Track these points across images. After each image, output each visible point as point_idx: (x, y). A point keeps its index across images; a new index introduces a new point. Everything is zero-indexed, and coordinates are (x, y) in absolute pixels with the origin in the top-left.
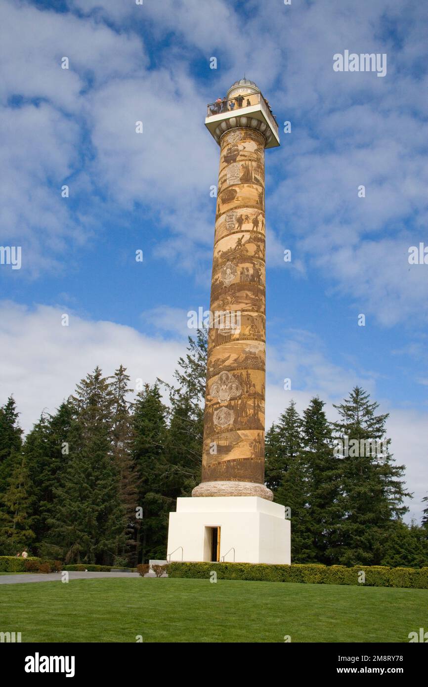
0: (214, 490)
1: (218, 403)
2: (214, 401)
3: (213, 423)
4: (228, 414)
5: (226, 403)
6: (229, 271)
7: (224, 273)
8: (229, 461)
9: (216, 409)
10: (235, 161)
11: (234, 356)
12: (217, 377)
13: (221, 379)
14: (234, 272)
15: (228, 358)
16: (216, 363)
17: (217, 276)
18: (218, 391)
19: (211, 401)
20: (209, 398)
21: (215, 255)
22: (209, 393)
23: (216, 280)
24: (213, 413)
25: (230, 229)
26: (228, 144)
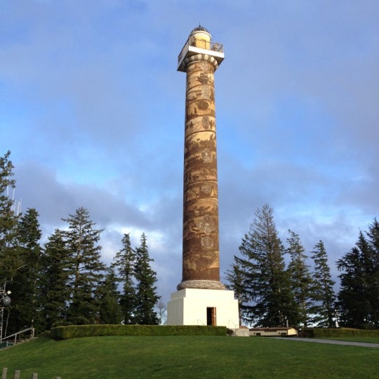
0: (208, 285)
1: (204, 233)
2: (201, 231)
3: (201, 244)
4: (210, 241)
5: (209, 234)
6: (207, 154)
7: (203, 154)
8: (212, 268)
9: (203, 237)
10: (206, 84)
11: (212, 207)
12: (202, 218)
13: (205, 219)
14: (209, 156)
15: (209, 207)
16: (201, 209)
17: (198, 155)
18: (204, 226)
19: (197, 231)
20: (196, 229)
21: (196, 141)
22: (195, 226)
23: (197, 157)
24: (200, 239)
25: (206, 127)
26: (201, 70)
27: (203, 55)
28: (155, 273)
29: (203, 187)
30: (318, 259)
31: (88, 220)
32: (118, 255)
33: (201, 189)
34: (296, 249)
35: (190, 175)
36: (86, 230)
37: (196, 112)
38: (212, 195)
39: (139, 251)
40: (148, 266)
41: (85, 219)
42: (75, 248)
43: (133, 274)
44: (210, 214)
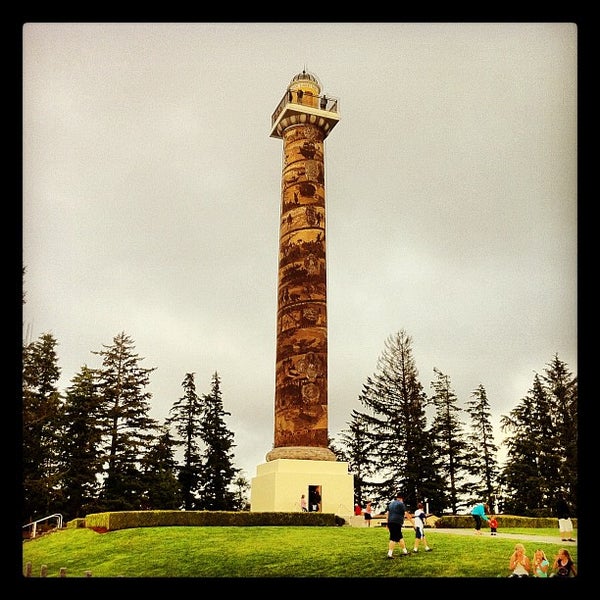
0: (311, 454)
1: (306, 378)
2: (302, 376)
3: (301, 395)
4: (315, 391)
5: (313, 380)
6: (312, 262)
7: (307, 263)
8: (317, 430)
9: (304, 384)
10: (312, 158)
11: (318, 340)
12: (304, 356)
13: (308, 358)
14: (316, 264)
15: (314, 341)
16: (302, 343)
17: (299, 263)
18: (306, 368)
19: (297, 375)
20: (295, 372)
21: (296, 243)
22: (294, 368)
23: (298, 266)
24: (301, 387)
25: (311, 223)
26: (305, 138)
27: (308, 116)
28: (233, 434)
29: (306, 312)
30: (477, 412)
31: (133, 352)
32: (176, 406)
33: (302, 313)
34: (445, 397)
35: (287, 293)
36: (129, 368)
37: (296, 200)
38: (319, 322)
39: (208, 399)
40: (223, 423)
41: (127, 351)
42: (111, 395)
43: (199, 434)
44: (315, 350)
